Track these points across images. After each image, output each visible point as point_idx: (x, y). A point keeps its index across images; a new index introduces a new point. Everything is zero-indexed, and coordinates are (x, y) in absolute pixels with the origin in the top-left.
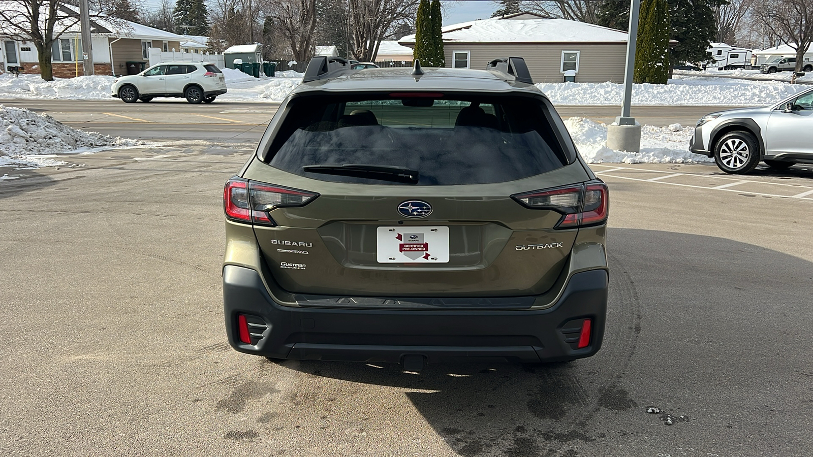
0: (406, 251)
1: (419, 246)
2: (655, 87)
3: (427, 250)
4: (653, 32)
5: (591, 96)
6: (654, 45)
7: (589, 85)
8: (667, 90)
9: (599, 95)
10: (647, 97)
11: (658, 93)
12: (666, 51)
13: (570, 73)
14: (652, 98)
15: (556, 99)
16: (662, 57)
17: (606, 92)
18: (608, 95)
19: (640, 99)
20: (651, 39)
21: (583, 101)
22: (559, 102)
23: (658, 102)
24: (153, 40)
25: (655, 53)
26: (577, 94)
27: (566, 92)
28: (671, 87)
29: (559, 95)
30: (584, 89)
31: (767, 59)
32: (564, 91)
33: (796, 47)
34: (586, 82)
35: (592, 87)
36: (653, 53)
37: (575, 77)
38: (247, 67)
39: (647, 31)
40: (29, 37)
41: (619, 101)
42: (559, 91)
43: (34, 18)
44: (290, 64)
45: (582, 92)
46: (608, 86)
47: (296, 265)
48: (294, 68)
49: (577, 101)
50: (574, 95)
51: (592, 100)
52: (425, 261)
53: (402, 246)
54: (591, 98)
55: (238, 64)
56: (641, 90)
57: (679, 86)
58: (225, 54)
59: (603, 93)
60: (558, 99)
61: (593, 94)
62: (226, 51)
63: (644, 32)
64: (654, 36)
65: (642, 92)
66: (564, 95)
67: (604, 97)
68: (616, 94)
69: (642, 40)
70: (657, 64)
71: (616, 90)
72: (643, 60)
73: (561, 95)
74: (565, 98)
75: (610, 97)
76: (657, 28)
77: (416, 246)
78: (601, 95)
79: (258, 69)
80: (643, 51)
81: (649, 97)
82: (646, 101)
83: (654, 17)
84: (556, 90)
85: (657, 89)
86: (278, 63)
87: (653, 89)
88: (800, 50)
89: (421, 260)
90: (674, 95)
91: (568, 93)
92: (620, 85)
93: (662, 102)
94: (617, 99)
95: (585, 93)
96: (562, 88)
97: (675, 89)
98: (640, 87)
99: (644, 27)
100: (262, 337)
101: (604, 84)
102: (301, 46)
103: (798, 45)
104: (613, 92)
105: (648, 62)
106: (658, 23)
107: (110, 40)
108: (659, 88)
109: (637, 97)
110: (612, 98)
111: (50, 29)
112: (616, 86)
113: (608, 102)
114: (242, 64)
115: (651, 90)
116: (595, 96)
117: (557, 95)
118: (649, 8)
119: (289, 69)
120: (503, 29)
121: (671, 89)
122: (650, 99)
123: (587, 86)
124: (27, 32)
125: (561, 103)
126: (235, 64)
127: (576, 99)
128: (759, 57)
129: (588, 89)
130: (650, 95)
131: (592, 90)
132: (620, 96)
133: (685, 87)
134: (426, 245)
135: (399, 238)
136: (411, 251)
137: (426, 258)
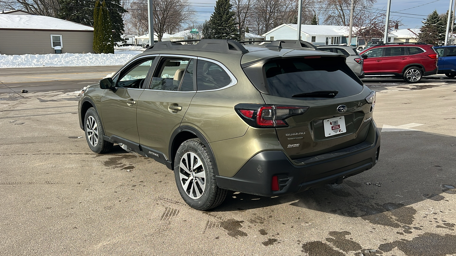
0: (333, 129)
1: (337, 126)
2: (115, 56)
3: (340, 128)
4: (103, 25)
5: (82, 61)
6: (104, 33)
7: (79, 55)
8: (122, 57)
9: (86, 60)
10: (113, 61)
11: (118, 58)
12: (111, 36)
13: (58, 48)
14: (116, 61)
15: (62, 63)
16: (110, 39)
17: (90, 59)
18: (91, 60)
19: (109, 62)
20: (102, 30)
21: (78, 64)
22: (64, 65)
23: (119, 64)
25: (106, 37)
26: (73, 60)
27: (67, 59)
28: (124, 55)
29: (63, 61)
30: (77, 57)
31: (143, 41)
32: (65, 58)
33: (158, 35)
34: (77, 53)
35: (81, 56)
36: (105, 37)
37: (61, 50)
39: (99, 25)
41: (98, 63)
42: (62, 58)
45: (76, 59)
46: (90, 55)
47: (295, 145)
49: (75, 64)
50: (72, 61)
51: (83, 63)
52: (340, 133)
53: (332, 127)
54: (83, 62)
56: (108, 57)
57: (127, 55)
59: (88, 59)
60: (63, 63)
61: (83, 60)
63: (98, 25)
64: (103, 27)
65: (110, 58)
66: (66, 61)
67: (89, 61)
68: (96, 60)
69: (98, 30)
70: (108, 43)
71: (95, 57)
72: (100, 41)
73: (64, 61)
74: (68, 62)
75: (93, 61)
76: (104, 23)
77: (336, 126)
78: (87, 60)
80: (99, 36)
81: (114, 61)
82: (113, 63)
83: (102, 18)
84: (60, 57)
85: (117, 57)
87: (114, 56)
88: (159, 37)
89: (338, 133)
90: (126, 60)
91: (68, 59)
92: (96, 54)
93: (121, 64)
94: (97, 62)
95: (78, 59)
96: (63, 56)
97: (126, 56)
98: (108, 56)
99: (97, 23)
100: (287, 185)
101: (88, 54)
103: (158, 34)
104: (94, 58)
105: (102, 42)
106: (105, 21)
108: (117, 56)
109: (108, 61)
110: (94, 62)
112: (94, 55)
113: (93, 64)
115: (113, 57)
116: (84, 61)
117: (62, 61)
118: (98, 12)
120: (6, 20)
121: (124, 56)
122: (114, 62)
123: (78, 55)
125: (66, 65)
127: (74, 63)
128: (139, 40)
129: (79, 57)
130: (114, 60)
131: (82, 58)
132: (98, 61)
133: (130, 55)
134: (339, 126)
135: (331, 124)
136: (335, 129)
137: (340, 131)
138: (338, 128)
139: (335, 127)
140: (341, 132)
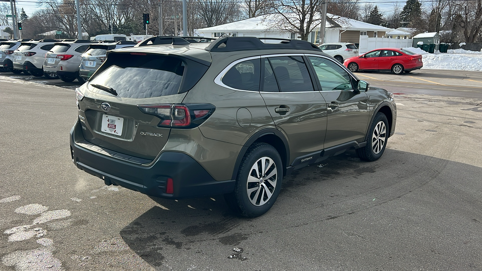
0: (109, 127)
1: (113, 126)
3: (115, 128)
24: (367, 31)
38: (426, 46)
40: (298, 31)
43: (302, 22)
44: (461, 45)
48: (463, 47)
52: (114, 134)
53: (109, 125)
55: (420, 45)
58: (413, 38)
62: (414, 37)
79: (433, 48)
86: (452, 44)
102: (472, 32)
107: (341, 31)
111: (308, 27)
114: (422, 45)
119: (459, 47)
124: (298, 29)
126: (418, 45)
134: (115, 126)
135: (108, 121)
136: (111, 127)
137: (115, 132)
138: (113, 127)
139: (111, 125)
140: (116, 134)
